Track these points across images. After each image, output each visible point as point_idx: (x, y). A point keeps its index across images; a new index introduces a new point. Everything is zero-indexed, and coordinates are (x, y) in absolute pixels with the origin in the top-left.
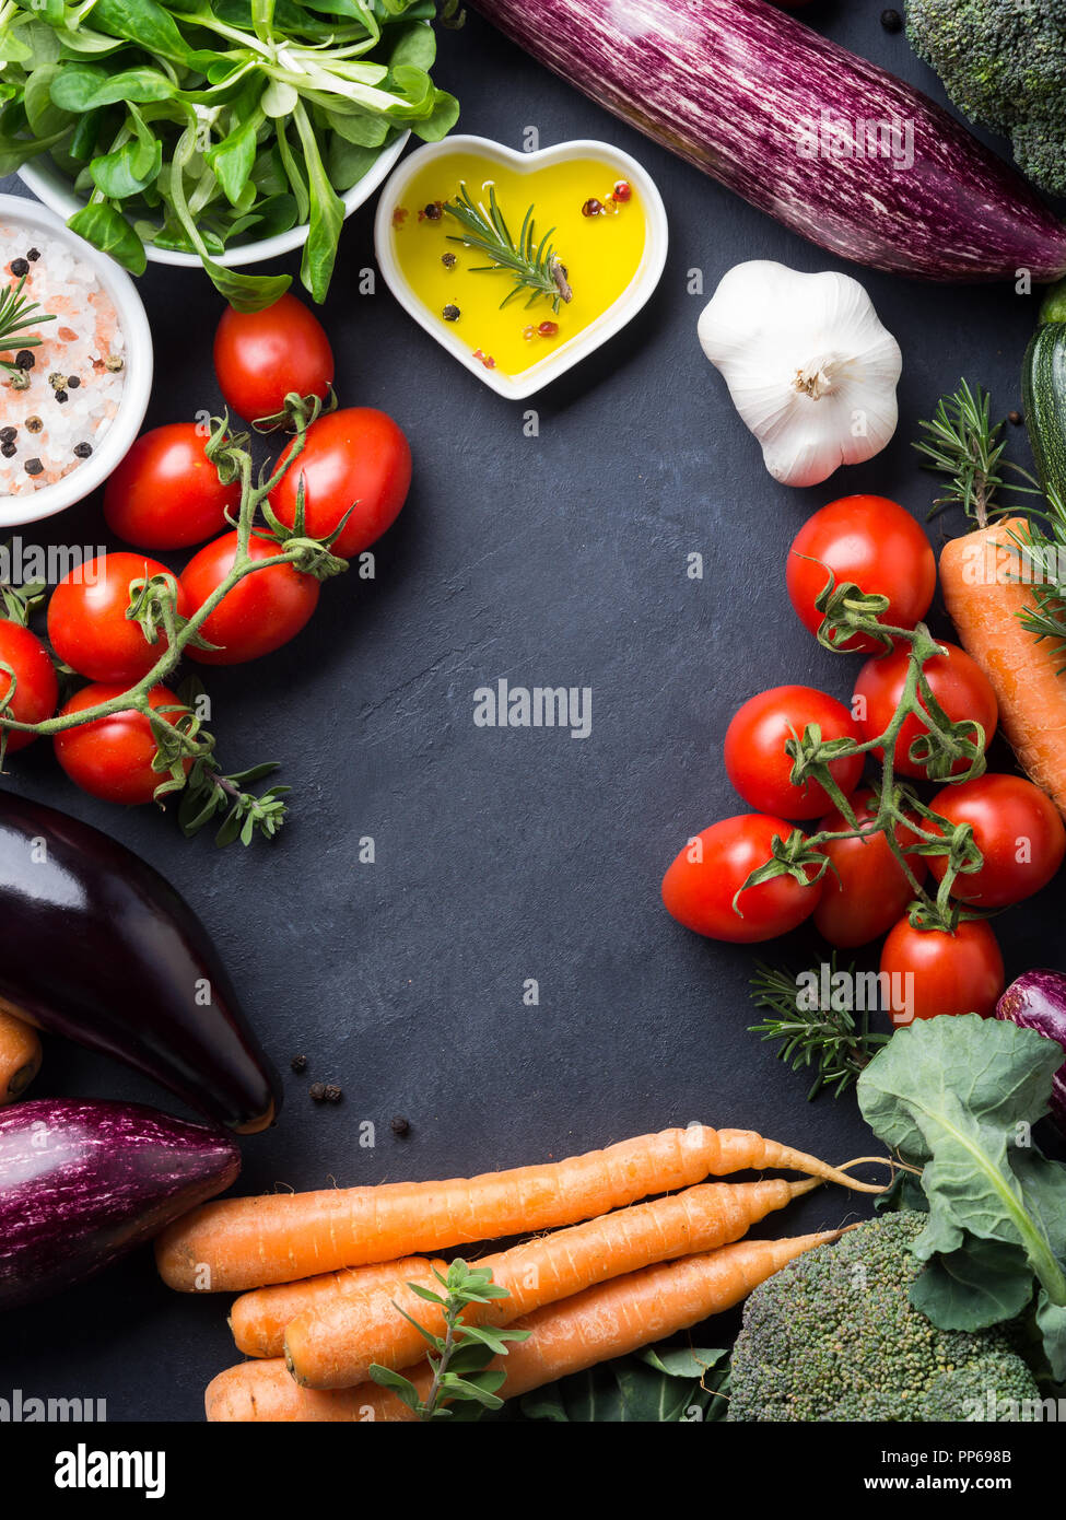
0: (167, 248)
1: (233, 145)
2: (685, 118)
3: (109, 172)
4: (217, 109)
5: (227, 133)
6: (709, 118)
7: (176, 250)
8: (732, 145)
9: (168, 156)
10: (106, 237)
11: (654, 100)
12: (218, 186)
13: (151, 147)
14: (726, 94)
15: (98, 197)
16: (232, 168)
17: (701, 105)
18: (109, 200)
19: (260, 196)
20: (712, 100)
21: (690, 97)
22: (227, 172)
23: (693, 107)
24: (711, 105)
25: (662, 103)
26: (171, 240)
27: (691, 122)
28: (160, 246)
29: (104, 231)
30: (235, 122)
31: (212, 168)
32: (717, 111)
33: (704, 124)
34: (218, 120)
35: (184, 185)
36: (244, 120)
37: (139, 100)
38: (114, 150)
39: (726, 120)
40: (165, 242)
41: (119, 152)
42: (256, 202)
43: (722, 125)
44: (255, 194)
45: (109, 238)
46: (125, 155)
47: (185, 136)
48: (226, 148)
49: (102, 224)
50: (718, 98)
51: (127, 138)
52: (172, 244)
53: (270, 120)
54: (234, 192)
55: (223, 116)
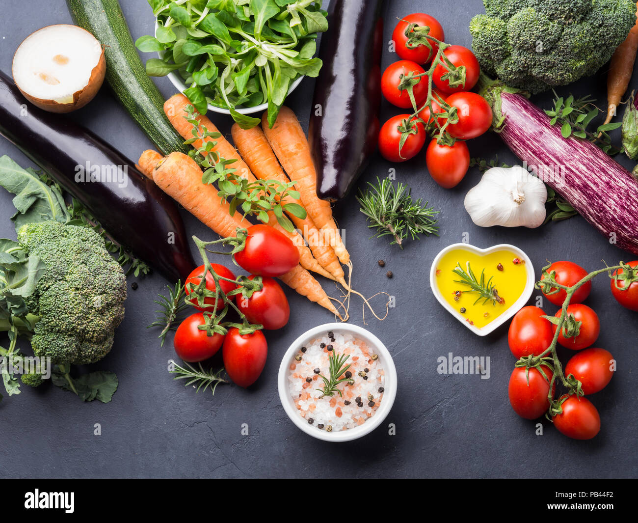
0: (215, 106)
1: (242, 74)
2: (580, 172)
3: (199, 77)
4: (239, 60)
5: (241, 69)
6: (589, 172)
7: (218, 107)
8: (595, 183)
9: (220, 74)
10: (196, 99)
11: (570, 164)
12: (235, 87)
13: (215, 69)
14: (597, 166)
15: (194, 85)
16: (240, 82)
17: (588, 168)
18: (198, 86)
19: (249, 93)
20: (591, 167)
21: (584, 165)
22: (239, 83)
23: (584, 168)
24: (591, 168)
25: (572, 166)
26: (217, 103)
27: (581, 173)
28: (213, 105)
29: (195, 98)
30: (244, 66)
31: (234, 81)
32: (593, 171)
33: (587, 175)
34: (239, 64)
35: (225, 85)
36: (247, 65)
37: (212, 53)
38: (201, 70)
39: (595, 174)
40: (215, 104)
41: (203, 71)
42: (247, 95)
43: (594, 175)
44: (247, 92)
45: (197, 100)
46: (205, 72)
47: (226, 69)
48: (239, 75)
49: (195, 95)
50: (594, 166)
51: (207, 66)
52: (217, 105)
53: (256, 67)
54: (240, 90)
55: (241, 63)
